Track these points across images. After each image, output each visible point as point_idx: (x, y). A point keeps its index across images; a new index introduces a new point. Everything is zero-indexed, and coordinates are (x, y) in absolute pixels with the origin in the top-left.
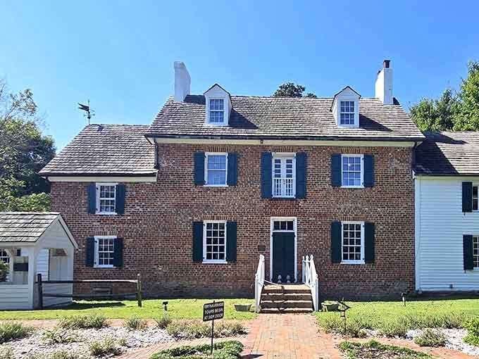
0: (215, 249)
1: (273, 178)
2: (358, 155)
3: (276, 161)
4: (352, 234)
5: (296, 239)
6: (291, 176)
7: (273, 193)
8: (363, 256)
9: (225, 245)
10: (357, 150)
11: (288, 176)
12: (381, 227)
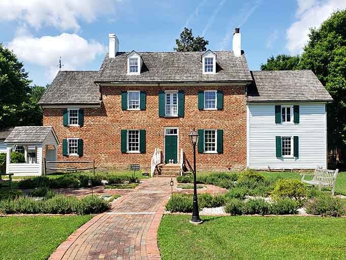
0: (134, 145)
1: (166, 105)
2: (214, 91)
3: (167, 95)
4: (210, 136)
5: (178, 139)
6: (176, 103)
7: (166, 113)
8: (216, 149)
9: (139, 142)
10: (213, 88)
11: (174, 103)
12: (227, 132)
